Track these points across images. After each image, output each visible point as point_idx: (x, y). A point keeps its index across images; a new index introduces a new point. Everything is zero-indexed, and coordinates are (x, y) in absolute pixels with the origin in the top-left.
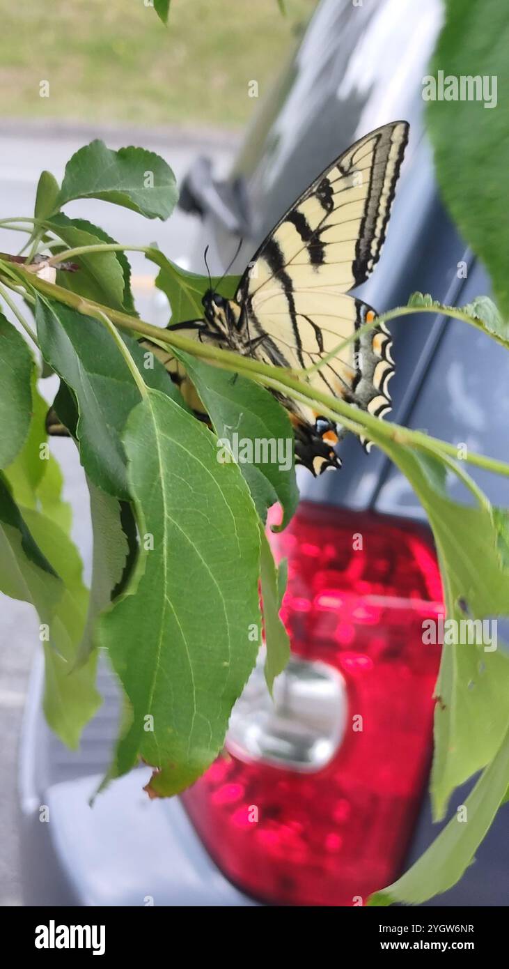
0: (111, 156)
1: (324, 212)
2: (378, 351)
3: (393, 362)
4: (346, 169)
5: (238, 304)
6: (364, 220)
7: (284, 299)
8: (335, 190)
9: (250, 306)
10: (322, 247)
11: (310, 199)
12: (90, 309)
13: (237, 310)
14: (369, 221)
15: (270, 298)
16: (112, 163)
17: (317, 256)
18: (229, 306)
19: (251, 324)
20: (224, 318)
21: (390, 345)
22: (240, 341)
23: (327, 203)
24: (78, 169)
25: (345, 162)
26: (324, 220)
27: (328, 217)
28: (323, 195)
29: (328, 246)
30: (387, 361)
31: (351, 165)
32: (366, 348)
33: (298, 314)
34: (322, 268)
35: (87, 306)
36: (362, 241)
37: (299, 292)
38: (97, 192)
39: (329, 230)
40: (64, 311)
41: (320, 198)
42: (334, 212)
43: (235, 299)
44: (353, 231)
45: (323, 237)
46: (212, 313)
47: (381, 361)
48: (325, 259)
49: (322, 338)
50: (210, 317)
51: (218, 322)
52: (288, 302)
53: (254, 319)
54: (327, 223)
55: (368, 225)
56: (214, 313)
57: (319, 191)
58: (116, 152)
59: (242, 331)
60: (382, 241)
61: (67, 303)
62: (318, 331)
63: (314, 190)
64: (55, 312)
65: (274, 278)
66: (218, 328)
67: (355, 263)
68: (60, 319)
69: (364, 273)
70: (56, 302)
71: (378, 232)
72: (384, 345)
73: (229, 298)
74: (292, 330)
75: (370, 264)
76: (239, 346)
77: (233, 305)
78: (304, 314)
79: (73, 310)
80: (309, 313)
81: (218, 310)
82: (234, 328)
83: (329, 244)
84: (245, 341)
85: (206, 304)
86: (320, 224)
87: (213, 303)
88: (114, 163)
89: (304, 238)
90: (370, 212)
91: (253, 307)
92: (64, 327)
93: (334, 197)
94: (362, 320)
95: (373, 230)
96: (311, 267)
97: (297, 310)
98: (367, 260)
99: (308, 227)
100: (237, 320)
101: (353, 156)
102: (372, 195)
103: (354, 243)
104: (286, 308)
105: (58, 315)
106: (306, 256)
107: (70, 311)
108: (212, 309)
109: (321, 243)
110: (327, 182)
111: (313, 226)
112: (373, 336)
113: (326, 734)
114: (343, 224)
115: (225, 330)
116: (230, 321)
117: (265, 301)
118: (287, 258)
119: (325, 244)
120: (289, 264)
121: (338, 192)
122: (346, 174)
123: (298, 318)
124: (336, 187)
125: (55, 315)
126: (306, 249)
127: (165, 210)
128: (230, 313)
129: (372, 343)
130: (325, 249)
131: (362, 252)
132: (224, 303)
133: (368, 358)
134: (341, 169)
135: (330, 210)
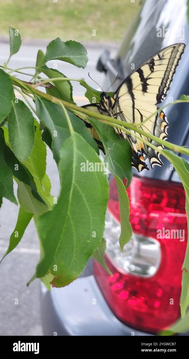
0: (64, 44)
1: (150, 72)
2: (162, 129)
3: (167, 134)
4: (161, 57)
5: (114, 99)
6: (163, 79)
7: (131, 101)
8: (156, 64)
9: (118, 101)
10: (147, 85)
11: (146, 65)
12: (56, 101)
13: (113, 101)
14: (165, 79)
15: (126, 100)
16: (64, 47)
17: (145, 89)
18: (110, 99)
19: (118, 108)
20: (108, 104)
21: (167, 127)
22: (112, 113)
23: (152, 68)
24: (51, 49)
25: (161, 54)
26: (149, 75)
27: (151, 74)
28: (151, 65)
29: (149, 86)
30: (165, 133)
31: (163, 56)
32: (158, 126)
33: (135, 108)
34: (146, 94)
35: (55, 100)
36: (161, 87)
37: (137, 100)
38: (58, 57)
39: (151, 79)
40: (46, 102)
41: (149, 66)
42: (154, 73)
43: (113, 97)
44: (159, 82)
45: (148, 82)
46: (103, 101)
47: (163, 133)
48: (147, 91)
49: (142, 119)
50: (102, 103)
51: (105, 105)
52: (132, 103)
53: (119, 106)
54: (150, 76)
55: (164, 81)
56: (104, 101)
57: (150, 63)
58: (65, 43)
59: (114, 110)
60: (168, 89)
61: (47, 99)
62: (142, 116)
63: (148, 62)
64: (43, 102)
65: (128, 93)
66: (105, 107)
67: (158, 95)
68: (45, 105)
69: (160, 100)
70: (43, 99)
71: (167, 85)
72: (165, 127)
73: (111, 96)
74: (132, 114)
75: (163, 97)
76: (112, 115)
77: (112, 99)
78: (138, 109)
79: (49, 101)
80: (139, 109)
81: (106, 100)
82: (111, 108)
83: (149, 85)
84: (114, 113)
85: (102, 97)
86: (148, 76)
87: (104, 97)
88: (64, 46)
89: (141, 80)
90: (166, 76)
91: (119, 102)
92: (46, 108)
93: (155, 67)
94: (159, 116)
95: (166, 84)
96: (142, 92)
97: (135, 107)
98: (162, 95)
99: (143, 76)
100: (112, 105)
101: (164, 52)
102: (168, 70)
103: (158, 87)
104: (131, 105)
105: (44, 103)
106: (140, 88)
107: (48, 102)
108: (104, 99)
109: (147, 84)
110: (153, 60)
111: (145, 76)
112: (162, 122)
113: (154, 265)
114: (156, 79)
115: (107, 108)
116: (110, 105)
117: (124, 101)
118: (134, 86)
119: (148, 85)
120: (134, 89)
121: (156, 65)
122: (160, 59)
123: (135, 110)
124: (156, 63)
125: (43, 103)
126: (141, 85)
127: (84, 64)
128: (110, 102)
129: (161, 125)
130: (148, 86)
131: (161, 91)
132: (108, 98)
133: (158, 131)
134: (159, 56)
135: (152, 72)
